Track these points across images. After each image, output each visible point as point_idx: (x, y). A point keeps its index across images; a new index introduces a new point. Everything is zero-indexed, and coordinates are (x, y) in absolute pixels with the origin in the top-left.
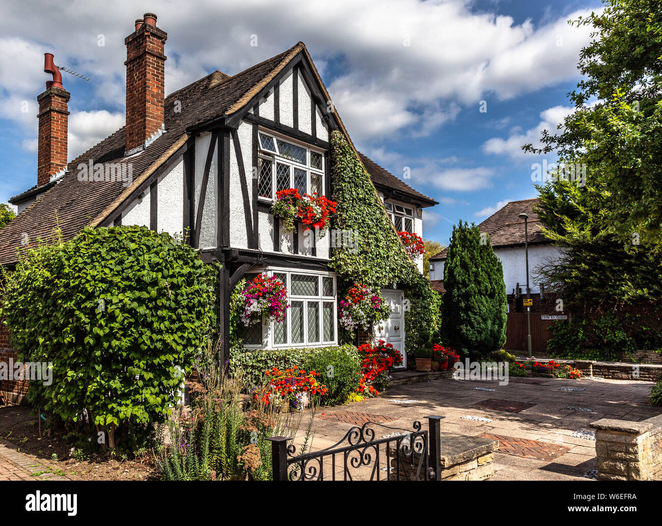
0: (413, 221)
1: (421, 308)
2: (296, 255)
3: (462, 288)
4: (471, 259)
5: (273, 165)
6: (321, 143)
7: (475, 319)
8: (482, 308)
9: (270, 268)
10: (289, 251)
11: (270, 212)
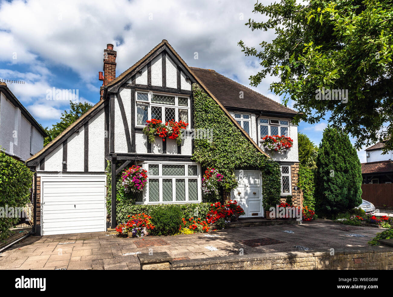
0: (289, 128)
1: (270, 180)
2: (164, 154)
3: (325, 167)
4: (332, 149)
5: (149, 108)
6: (185, 92)
7: (333, 187)
8: (338, 180)
9: (145, 162)
10: (159, 152)
11: (143, 133)
